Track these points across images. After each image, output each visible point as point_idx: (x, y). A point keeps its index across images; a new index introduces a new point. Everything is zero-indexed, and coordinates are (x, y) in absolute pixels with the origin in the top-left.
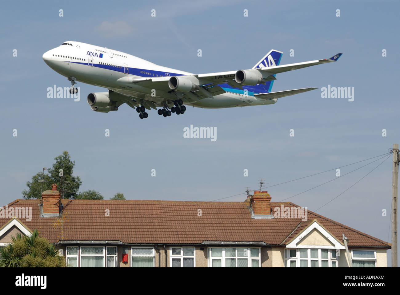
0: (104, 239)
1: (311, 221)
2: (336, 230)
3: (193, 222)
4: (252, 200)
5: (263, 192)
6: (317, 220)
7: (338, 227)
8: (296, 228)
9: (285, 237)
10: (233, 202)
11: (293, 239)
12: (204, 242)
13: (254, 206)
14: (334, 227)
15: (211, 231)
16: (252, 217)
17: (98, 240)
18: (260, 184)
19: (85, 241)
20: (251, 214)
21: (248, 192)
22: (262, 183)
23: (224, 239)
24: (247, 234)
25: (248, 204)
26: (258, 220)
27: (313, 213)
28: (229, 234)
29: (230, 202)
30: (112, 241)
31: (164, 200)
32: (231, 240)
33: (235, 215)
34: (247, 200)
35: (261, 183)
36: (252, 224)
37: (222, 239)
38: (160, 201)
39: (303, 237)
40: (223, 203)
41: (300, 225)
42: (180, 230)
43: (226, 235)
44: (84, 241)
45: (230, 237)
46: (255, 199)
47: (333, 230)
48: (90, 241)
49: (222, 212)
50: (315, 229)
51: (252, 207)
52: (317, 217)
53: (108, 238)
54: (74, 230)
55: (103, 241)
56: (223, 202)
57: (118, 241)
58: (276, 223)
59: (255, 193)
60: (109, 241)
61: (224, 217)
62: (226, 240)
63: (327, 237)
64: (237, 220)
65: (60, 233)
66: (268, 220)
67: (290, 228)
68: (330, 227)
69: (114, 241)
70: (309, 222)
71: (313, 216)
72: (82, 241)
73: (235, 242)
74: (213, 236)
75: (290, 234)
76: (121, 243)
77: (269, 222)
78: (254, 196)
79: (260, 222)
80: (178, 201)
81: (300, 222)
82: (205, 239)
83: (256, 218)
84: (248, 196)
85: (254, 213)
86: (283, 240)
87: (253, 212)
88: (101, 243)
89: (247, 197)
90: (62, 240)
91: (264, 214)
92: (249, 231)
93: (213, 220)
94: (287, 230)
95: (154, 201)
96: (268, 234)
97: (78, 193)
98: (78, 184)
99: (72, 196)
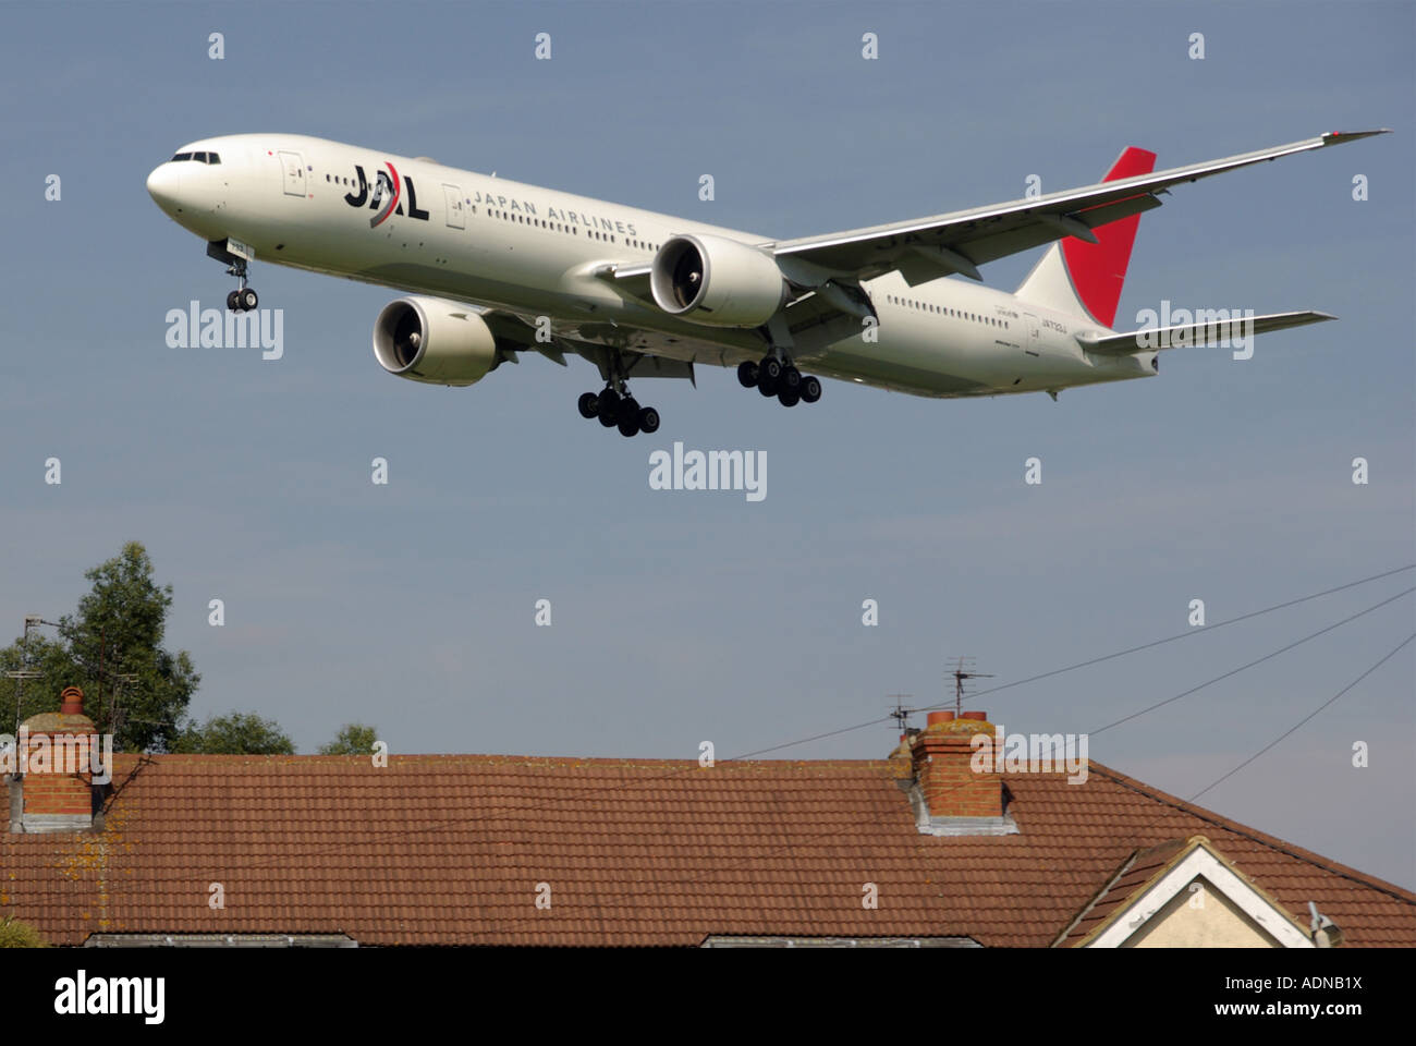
0: (281, 928)
1: (1183, 843)
2: (1295, 883)
3: (661, 851)
4: (919, 752)
5: (966, 716)
6: (1206, 839)
7: (1307, 869)
8: (1114, 876)
9: (1066, 916)
10: (836, 763)
11: (1102, 926)
12: (713, 940)
13: (928, 778)
14: (1289, 870)
15: (743, 889)
16: (922, 830)
17: (254, 933)
18: (956, 681)
19: (199, 937)
20: (917, 815)
21: (901, 715)
22: (965, 676)
23: (799, 928)
24: (901, 902)
25: (903, 771)
26: (950, 843)
27: (1192, 810)
28: (819, 903)
29: (824, 763)
30: (313, 938)
31: (539, 755)
32: (827, 929)
33: (846, 818)
34: (898, 752)
35: (960, 676)
36: (920, 858)
37: (790, 928)
38: (521, 759)
39: (1147, 917)
40: (795, 764)
41: (1133, 862)
42: (607, 888)
43: (807, 909)
44: (195, 938)
45: (823, 916)
46: (933, 749)
47: (1284, 882)
48: (221, 937)
49: (791, 807)
50: (1200, 878)
51: (921, 785)
52: (1208, 825)
53: (299, 925)
54: (152, 886)
55: (277, 938)
56: (792, 762)
57: (340, 938)
58: (1027, 852)
59: (932, 719)
60: (303, 938)
61: (798, 829)
62: (809, 929)
63: (1254, 917)
64: (853, 840)
65: (95, 903)
66: (990, 843)
67: (1087, 878)
68: (1267, 869)
69: (323, 938)
70: (1175, 850)
71: (1192, 822)
72: (186, 937)
73: (846, 941)
74: (750, 915)
75: (1088, 904)
76: (355, 945)
77: (994, 851)
78: (926, 733)
79: (957, 851)
80: (598, 760)
81: (1131, 851)
82: (716, 927)
83: (938, 832)
84: (902, 732)
85: (930, 807)
86: (1061, 932)
87: (923, 806)
88: (268, 945)
89: (898, 738)
90: (100, 933)
91: (975, 814)
92: (906, 889)
93: (748, 840)
94: (1076, 885)
95: (497, 758)
96: (993, 902)
97: (182, 726)
98: (185, 687)
99: (156, 739)
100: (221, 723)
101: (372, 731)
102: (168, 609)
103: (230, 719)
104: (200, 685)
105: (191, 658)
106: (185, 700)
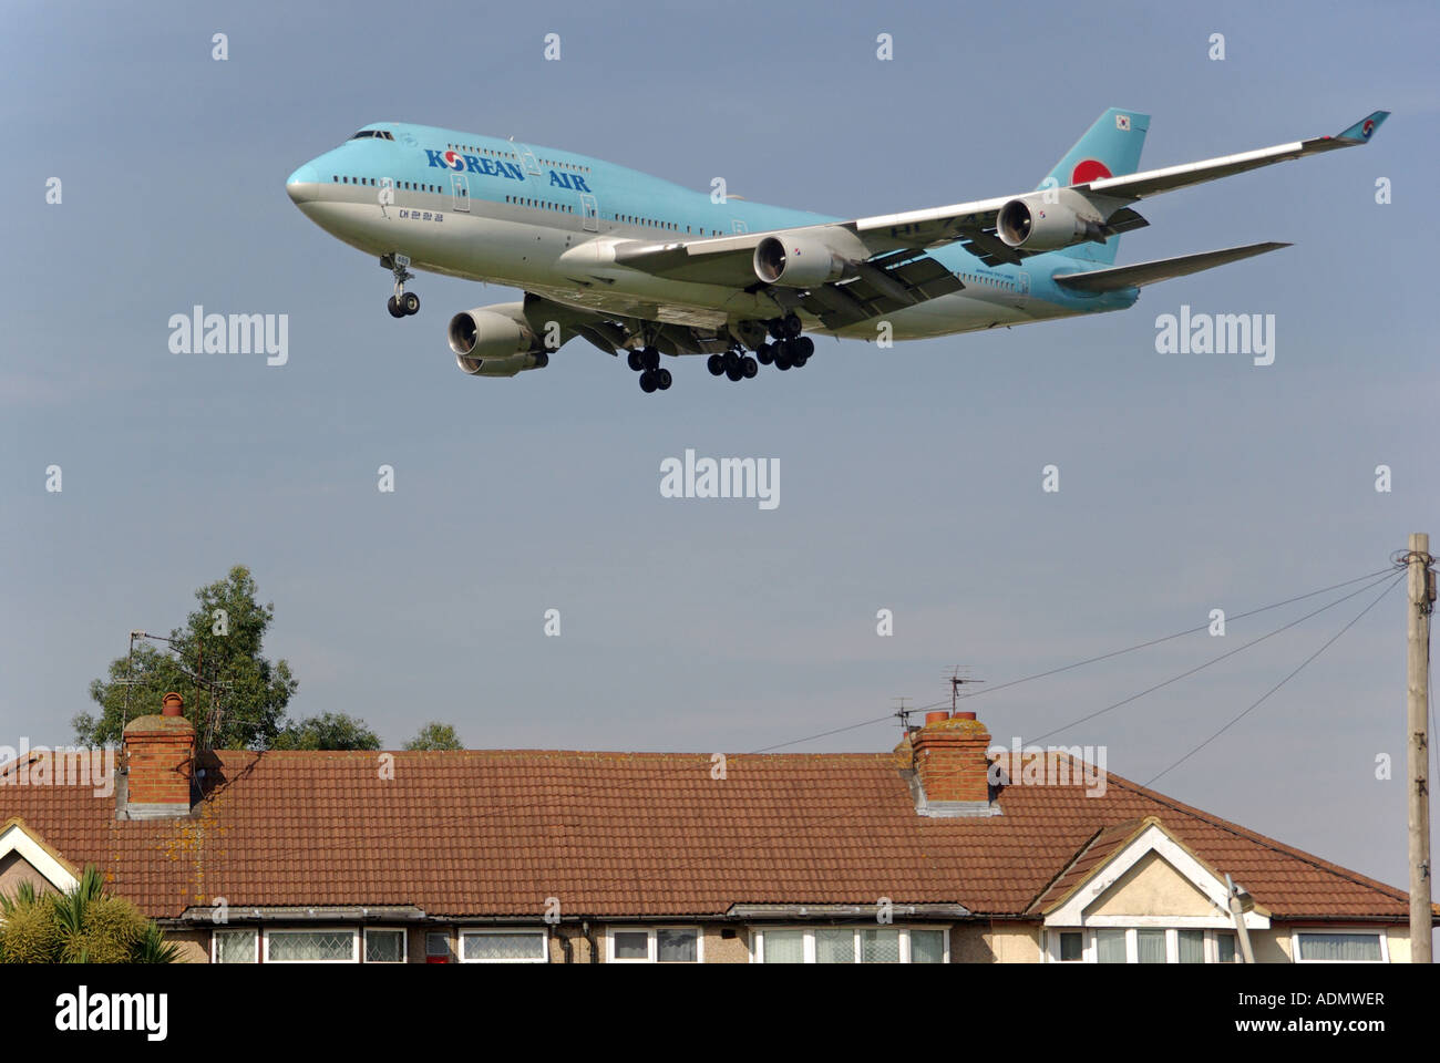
0: (357, 901)
1: (1139, 822)
2: (1233, 855)
3: (694, 832)
4: (918, 745)
5: (958, 716)
6: (1158, 820)
7: (1244, 844)
8: (1082, 851)
9: (1040, 885)
10: (847, 756)
11: (1070, 893)
12: (737, 908)
13: (926, 768)
14: (1228, 844)
15: (764, 864)
16: (919, 812)
17: (333, 905)
18: (952, 686)
19: (285, 909)
20: (916, 799)
21: (904, 715)
22: (960, 682)
23: (811, 897)
24: (900, 874)
25: (904, 763)
26: (943, 823)
27: (1149, 794)
28: (830, 876)
29: (837, 756)
30: (386, 909)
31: (589, 750)
32: (836, 897)
33: (855, 802)
34: (901, 746)
35: (956, 682)
36: (917, 837)
37: (803, 897)
38: (574, 753)
39: (1107, 885)
40: (812, 757)
41: (1098, 838)
42: (646, 864)
43: (819, 881)
44: (280, 910)
45: (832, 886)
46: (930, 744)
47: (1224, 855)
48: (304, 909)
49: (807, 793)
50: (1153, 854)
51: (920, 774)
52: (1163, 807)
53: (373, 898)
54: (242, 865)
55: (354, 909)
56: (810, 755)
57: (410, 908)
58: (1009, 831)
59: (929, 718)
60: (377, 909)
61: (812, 812)
62: (820, 897)
63: (1197, 883)
64: (861, 822)
65: (191, 880)
66: (976, 823)
67: (1059, 852)
68: (1210, 844)
69: (395, 909)
70: (1134, 829)
71: (1148, 804)
72: (273, 910)
73: (852, 908)
74: (770, 886)
75: (1059, 874)
76: (422, 915)
77: (981, 831)
78: (925, 731)
79: (948, 831)
80: (640, 755)
81: (1096, 830)
82: (740, 897)
83: (934, 814)
84: (905, 729)
85: (928, 794)
86: (1036, 898)
87: (921, 792)
88: (345, 915)
89: (902, 735)
90: (195, 906)
91: (966, 799)
92: (905, 863)
93: (769, 822)
94: (1049, 858)
95: (552, 753)
96: (979, 873)
97: (280, 724)
98: (285, 690)
99: (258, 735)
100: (314, 722)
101: (451, 728)
102: (269, 624)
103: (321, 718)
104: (297, 689)
105: (289, 666)
106: (284, 703)
